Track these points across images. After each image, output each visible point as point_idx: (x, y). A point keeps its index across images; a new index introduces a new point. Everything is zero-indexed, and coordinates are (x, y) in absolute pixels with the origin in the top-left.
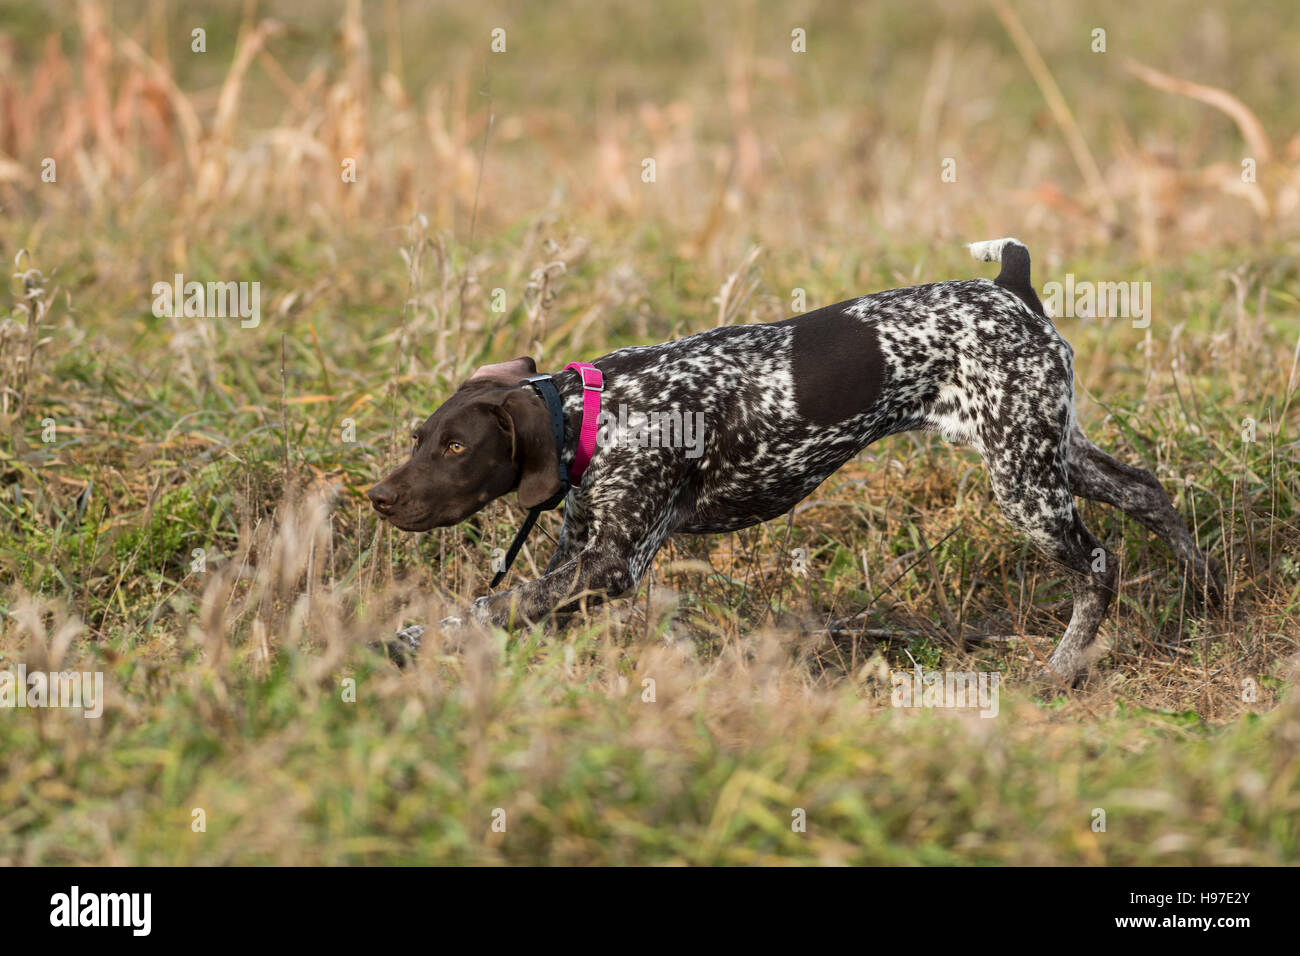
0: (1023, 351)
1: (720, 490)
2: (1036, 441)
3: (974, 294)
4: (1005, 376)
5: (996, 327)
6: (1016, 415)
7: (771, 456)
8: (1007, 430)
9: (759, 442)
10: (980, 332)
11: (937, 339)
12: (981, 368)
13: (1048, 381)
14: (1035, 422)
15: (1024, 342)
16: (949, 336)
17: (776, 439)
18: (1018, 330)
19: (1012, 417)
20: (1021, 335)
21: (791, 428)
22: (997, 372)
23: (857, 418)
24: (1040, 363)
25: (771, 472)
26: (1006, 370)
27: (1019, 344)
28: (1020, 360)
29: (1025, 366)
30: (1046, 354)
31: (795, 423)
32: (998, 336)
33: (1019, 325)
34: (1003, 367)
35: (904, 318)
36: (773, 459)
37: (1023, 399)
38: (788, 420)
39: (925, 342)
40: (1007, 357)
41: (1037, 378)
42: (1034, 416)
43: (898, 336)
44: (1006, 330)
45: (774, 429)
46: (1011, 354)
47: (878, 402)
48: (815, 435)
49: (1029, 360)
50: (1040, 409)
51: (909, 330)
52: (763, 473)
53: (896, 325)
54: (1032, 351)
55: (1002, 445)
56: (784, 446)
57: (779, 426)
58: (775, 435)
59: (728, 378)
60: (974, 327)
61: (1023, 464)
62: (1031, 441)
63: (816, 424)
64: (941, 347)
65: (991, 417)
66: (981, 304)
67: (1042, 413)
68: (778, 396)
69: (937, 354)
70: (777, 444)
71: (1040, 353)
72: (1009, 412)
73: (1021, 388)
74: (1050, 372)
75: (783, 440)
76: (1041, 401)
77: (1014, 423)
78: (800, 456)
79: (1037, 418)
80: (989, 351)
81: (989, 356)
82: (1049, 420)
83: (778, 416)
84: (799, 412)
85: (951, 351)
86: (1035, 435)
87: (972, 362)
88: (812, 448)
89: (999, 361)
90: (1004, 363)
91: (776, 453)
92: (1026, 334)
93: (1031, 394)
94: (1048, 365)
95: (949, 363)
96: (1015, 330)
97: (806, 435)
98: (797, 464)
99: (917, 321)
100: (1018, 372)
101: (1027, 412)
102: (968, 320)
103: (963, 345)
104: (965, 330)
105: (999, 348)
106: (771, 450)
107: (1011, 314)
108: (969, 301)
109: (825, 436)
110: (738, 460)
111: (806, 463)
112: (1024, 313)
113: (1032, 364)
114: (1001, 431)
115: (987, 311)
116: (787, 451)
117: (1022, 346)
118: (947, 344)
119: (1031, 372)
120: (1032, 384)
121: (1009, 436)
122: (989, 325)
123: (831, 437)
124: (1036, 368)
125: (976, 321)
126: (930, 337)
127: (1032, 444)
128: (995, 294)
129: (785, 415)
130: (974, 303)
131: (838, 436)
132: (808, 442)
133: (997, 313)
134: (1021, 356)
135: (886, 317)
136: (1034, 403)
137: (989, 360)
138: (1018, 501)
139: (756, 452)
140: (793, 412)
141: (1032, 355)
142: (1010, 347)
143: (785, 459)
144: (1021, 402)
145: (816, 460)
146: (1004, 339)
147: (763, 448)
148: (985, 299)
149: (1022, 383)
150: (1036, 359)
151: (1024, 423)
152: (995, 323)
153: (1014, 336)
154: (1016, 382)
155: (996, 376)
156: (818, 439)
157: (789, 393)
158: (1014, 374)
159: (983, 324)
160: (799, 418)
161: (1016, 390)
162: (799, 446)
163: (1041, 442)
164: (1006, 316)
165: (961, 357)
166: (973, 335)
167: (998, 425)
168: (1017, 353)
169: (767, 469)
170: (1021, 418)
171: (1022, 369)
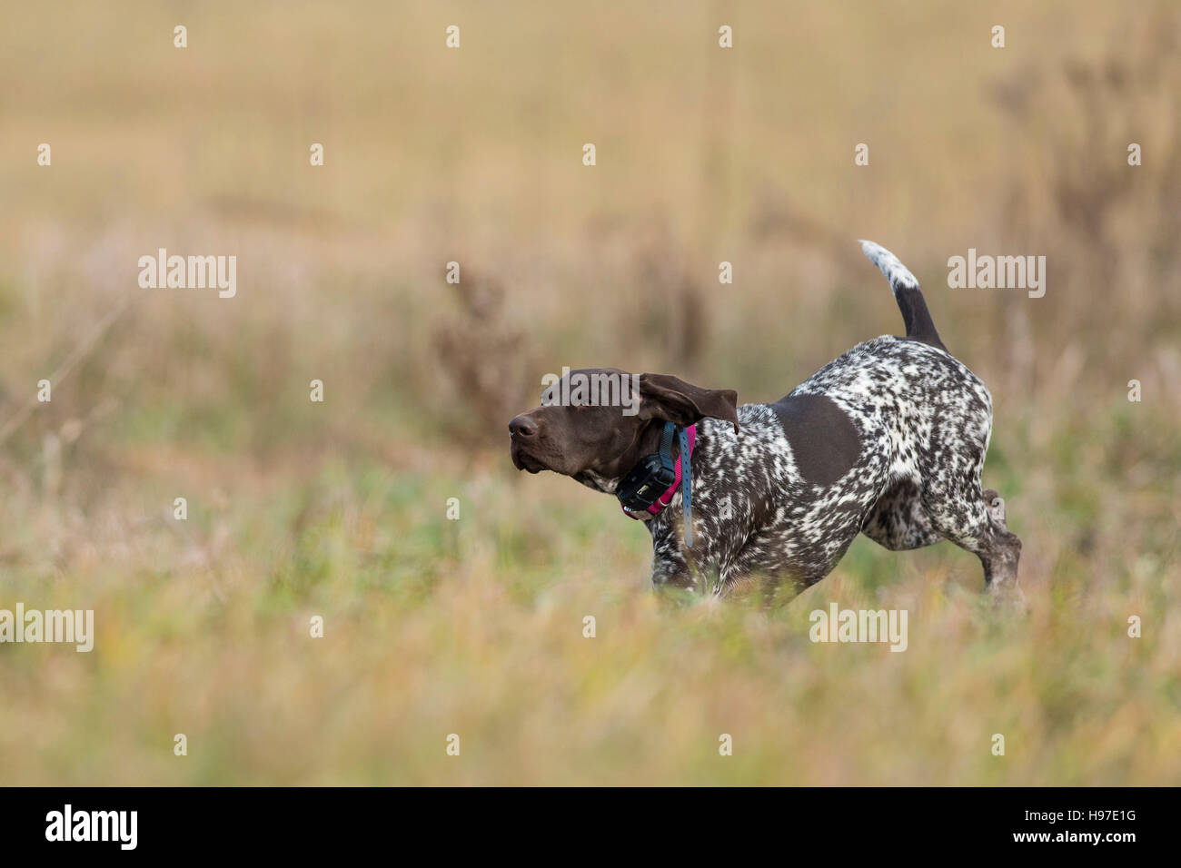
0: (946, 385)
1: (746, 556)
2: (964, 460)
3: (886, 351)
4: (933, 409)
5: (918, 369)
6: (944, 440)
7: (788, 520)
8: (938, 454)
9: (777, 507)
10: (908, 377)
11: (874, 388)
12: (914, 408)
13: (970, 409)
14: (963, 444)
15: (944, 376)
16: (883, 383)
17: (790, 503)
18: (936, 368)
19: (940, 442)
20: (941, 371)
21: (800, 492)
22: (927, 408)
23: (852, 474)
24: (961, 395)
25: (790, 536)
26: (933, 404)
27: (941, 379)
28: (944, 393)
29: (949, 398)
30: (964, 389)
31: (802, 486)
32: (922, 376)
33: (936, 363)
34: (931, 402)
35: (840, 382)
36: (790, 523)
37: (949, 425)
38: (796, 484)
39: (867, 393)
40: (933, 392)
41: (960, 407)
42: (962, 438)
43: (845, 396)
44: (927, 369)
45: (787, 494)
46: (937, 389)
47: (865, 455)
48: (822, 497)
49: (952, 392)
50: (966, 432)
51: (849, 388)
52: (782, 537)
53: (837, 389)
54: (953, 384)
55: (936, 469)
56: (799, 510)
57: (790, 490)
58: (790, 499)
59: (749, 448)
60: (901, 374)
61: (954, 481)
62: (959, 460)
63: (819, 485)
64: (880, 394)
65: (923, 449)
66: (895, 356)
67: (968, 436)
68: (784, 463)
69: (878, 402)
70: (792, 508)
71: (959, 387)
72: (938, 439)
73: (946, 417)
74: (970, 402)
75: (797, 504)
76: (965, 425)
77: (943, 447)
78: (814, 519)
79: (964, 440)
80: (919, 391)
81: (919, 395)
82: (975, 441)
83: (786, 481)
84: (801, 475)
85: (889, 396)
86: (963, 455)
87: (908, 404)
88: (822, 511)
89: (927, 398)
90: (932, 398)
91: (792, 517)
92: (945, 369)
93: (957, 420)
94: (968, 397)
95: (891, 409)
96: (934, 368)
97: (814, 498)
98: (812, 528)
99: (852, 379)
100: (944, 404)
101: (954, 436)
102: (894, 370)
103: (897, 389)
104: (895, 378)
105: (925, 386)
106: (788, 514)
107: (925, 356)
108: (886, 356)
109: (830, 497)
110: (761, 526)
111: (821, 527)
112: (936, 354)
113: (955, 396)
114: (933, 457)
115: (905, 359)
116: (802, 515)
117: (944, 381)
118: (884, 390)
119: (954, 403)
120: (957, 412)
121: (940, 459)
122: (912, 369)
123: (835, 498)
124: (958, 400)
125: (901, 369)
126: (869, 388)
127: (961, 464)
128: (904, 346)
129: (792, 479)
130: (891, 356)
131: (842, 495)
132: (819, 505)
133: (914, 359)
134: (945, 389)
135: (827, 387)
136: (961, 428)
137: (920, 399)
138: (950, 516)
139: (775, 518)
140: (797, 476)
141: (953, 389)
142: (934, 384)
143: (801, 523)
144: (946, 429)
145: (830, 523)
146: (928, 377)
147: (780, 513)
148: (898, 351)
149: (947, 413)
150: (957, 391)
151: (952, 444)
152: (917, 366)
153: (935, 373)
154: (942, 414)
155: (926, 412)
156: (826, 499)
157: (790, 459)
158: (940, 407)
159: (907, 370)
160: (803, 481)
161: (942, 420)
162: (811, 509)
163: (968, 461)
164: (923, 359)
165: (899, 400)
166: (902, 380)
167: (931, 453)
168: (941, 388)
169: (786, 533)
170: (948, 441)
171: (946, 401)
